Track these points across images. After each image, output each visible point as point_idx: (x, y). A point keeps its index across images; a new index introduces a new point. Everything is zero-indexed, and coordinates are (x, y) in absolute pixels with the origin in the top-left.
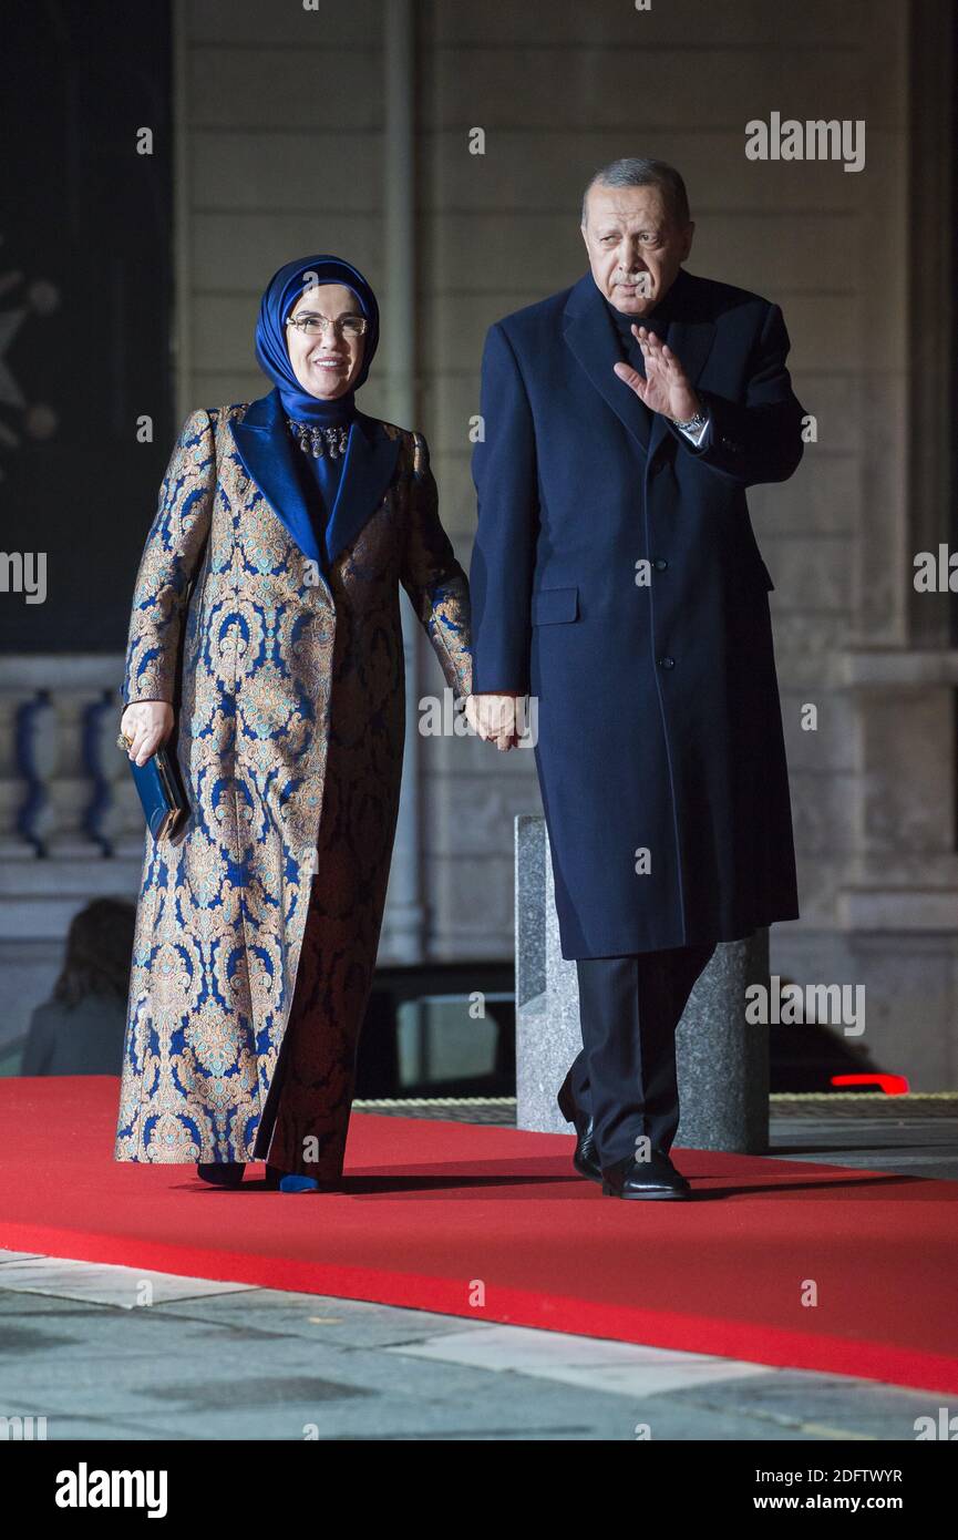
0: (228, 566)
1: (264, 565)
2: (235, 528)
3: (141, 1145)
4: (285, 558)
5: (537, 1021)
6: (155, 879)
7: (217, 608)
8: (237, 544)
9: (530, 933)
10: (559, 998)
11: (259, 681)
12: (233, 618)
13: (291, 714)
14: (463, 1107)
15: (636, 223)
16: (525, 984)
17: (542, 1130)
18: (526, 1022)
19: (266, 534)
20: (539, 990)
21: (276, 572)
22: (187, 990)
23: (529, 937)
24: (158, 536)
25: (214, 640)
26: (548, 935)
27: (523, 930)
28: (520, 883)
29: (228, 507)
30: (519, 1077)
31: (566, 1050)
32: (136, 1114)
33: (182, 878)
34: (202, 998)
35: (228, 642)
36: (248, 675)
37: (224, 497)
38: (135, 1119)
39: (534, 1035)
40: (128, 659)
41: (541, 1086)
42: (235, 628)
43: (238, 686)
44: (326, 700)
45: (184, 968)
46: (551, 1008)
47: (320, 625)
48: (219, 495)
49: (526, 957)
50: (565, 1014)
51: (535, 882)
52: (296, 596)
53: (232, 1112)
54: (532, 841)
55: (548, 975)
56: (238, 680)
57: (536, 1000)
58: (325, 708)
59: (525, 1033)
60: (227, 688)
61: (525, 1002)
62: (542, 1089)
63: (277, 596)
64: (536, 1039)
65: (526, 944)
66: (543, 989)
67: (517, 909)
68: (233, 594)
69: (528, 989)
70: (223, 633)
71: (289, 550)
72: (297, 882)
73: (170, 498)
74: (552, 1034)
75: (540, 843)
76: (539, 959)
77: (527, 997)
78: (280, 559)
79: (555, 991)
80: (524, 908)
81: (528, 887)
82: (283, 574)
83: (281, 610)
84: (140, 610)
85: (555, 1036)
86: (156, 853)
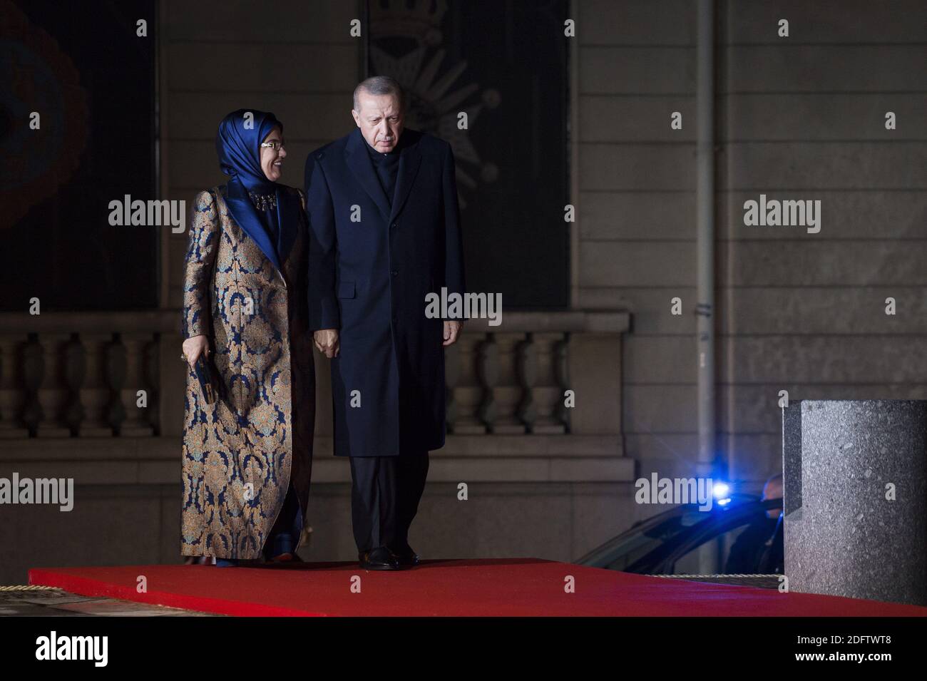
0: (230, 269)
1: (251, 269)
2: (234, 252)
3: (205, 548)
4: (261, 265)
5: (796, 525)
6: (199, 419)
7: (226, 290)
8: (236, 259)
9: (792, 471)
10: (810, 511)
11: (253, 326)
12: (236, 295)
13: (270, 340)
14: (749, 578)
15: (388, 112)
16: (789, 502)
17: (800, 591)
18: (790, 525)
19: (251, 254)
20: (797, 506)
21: (257, 272)
22: (226, 473)
23: (791, 473)
24: (194, 256)
25: (227, 306)
26: (803, 472)
27: (788, 469)
28: (785, 441)
29: (229, 241)
30: (785, 559)
31: (815, 542)
32: (202, 533)
33: (216, 419)
34: (233, 477)
35: (234, 308)
36: (247, 323)
37: (227, 236)
38: (201, 536)
39: (795, 533)
40: (185, 316)
41: (799, 564)
42: (238, 300)
43: (242, 329)
44: (287, 331)
45: (223, 462)
46: (805, 517)
47: (280, 295)
48: (223, 235)
49: (789, 486)
50: (813, 521)
51: (794, 440)
52: (267, 283)
53: (239, 534)
54: (793, 415)
55: (803, 497)
56: (242, 325)
57: (795, 512)
58: (287, 335)
59: (789, 532)
60: (236, 330)
61: (789, 513)
62: (800, 566)
63: (258, 283)
64: (795, 536)
65: (789, 478)
66: (800, 505)
67: (783, 457)
68: (234, 283)
69: (791, 505)
70: (232, 303)
71: (263, 260)
72: (285, 422)
73: (197, 237)
74: (806, 533)
75: (798, 417)
76: (797, 488)
77: (790, 510)
78: (259, 265)
79: (807, 506)
80: (788, 456)
81: (790, 443)
82: (261, 273)
83: (260, 290)
84: (189, 292)
85: (808, 534)
86: (197, 406)
